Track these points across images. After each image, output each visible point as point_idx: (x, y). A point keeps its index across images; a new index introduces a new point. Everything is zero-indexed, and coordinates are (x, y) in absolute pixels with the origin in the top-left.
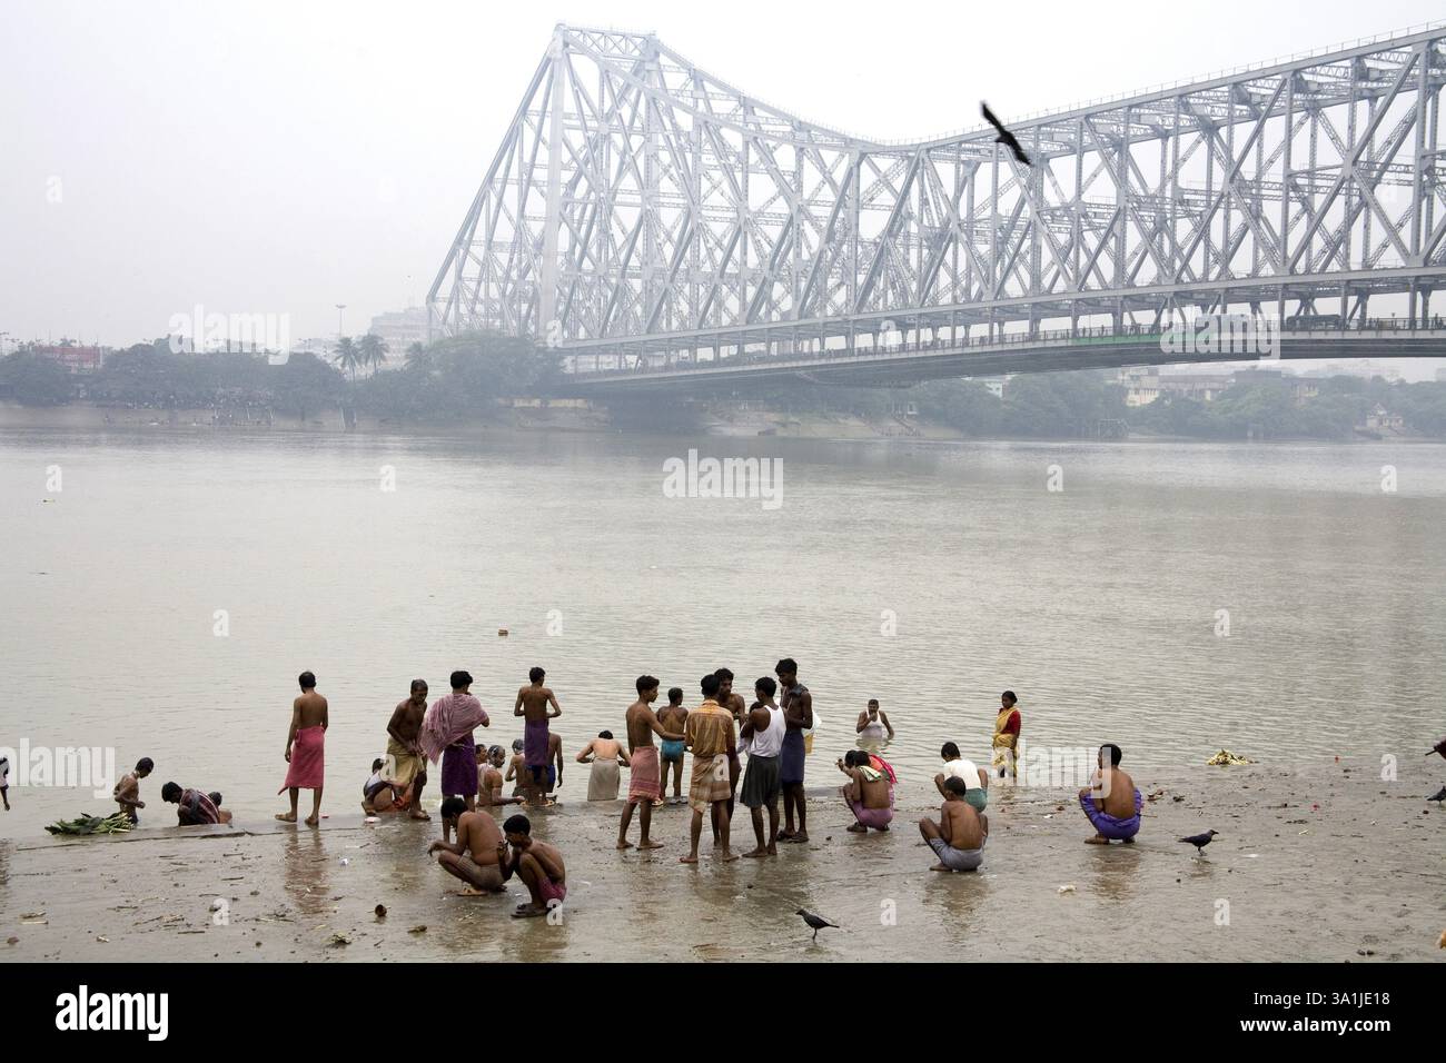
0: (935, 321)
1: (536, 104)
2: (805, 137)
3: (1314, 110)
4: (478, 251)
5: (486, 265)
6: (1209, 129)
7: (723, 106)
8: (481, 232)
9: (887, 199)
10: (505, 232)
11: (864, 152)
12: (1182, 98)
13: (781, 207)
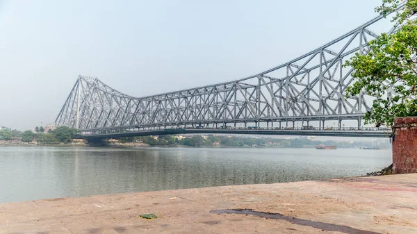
0: (144, 126)
1: (76, 88)
2: (123, 96)
3: (200, 96)
4: (64, 113)
5: (66, 116)
6: (186, 98)
7: (109, 90)
8: (65, 110)
9: (135, 106)
10: (69, 110)
11: (132, 99)
12: (180, 92)
13: (118, 107)
